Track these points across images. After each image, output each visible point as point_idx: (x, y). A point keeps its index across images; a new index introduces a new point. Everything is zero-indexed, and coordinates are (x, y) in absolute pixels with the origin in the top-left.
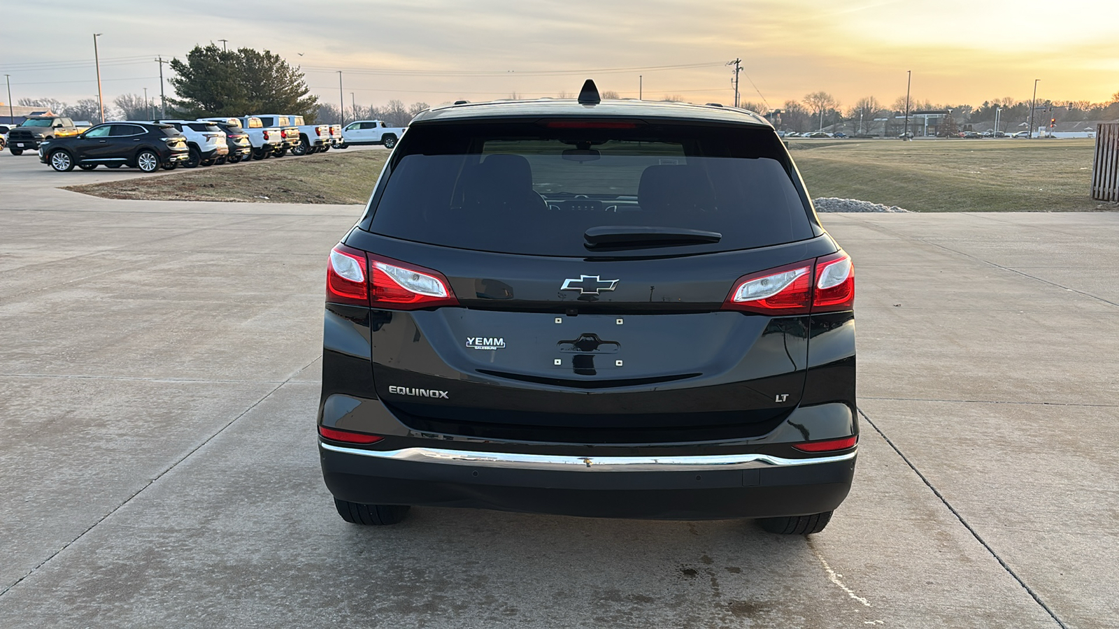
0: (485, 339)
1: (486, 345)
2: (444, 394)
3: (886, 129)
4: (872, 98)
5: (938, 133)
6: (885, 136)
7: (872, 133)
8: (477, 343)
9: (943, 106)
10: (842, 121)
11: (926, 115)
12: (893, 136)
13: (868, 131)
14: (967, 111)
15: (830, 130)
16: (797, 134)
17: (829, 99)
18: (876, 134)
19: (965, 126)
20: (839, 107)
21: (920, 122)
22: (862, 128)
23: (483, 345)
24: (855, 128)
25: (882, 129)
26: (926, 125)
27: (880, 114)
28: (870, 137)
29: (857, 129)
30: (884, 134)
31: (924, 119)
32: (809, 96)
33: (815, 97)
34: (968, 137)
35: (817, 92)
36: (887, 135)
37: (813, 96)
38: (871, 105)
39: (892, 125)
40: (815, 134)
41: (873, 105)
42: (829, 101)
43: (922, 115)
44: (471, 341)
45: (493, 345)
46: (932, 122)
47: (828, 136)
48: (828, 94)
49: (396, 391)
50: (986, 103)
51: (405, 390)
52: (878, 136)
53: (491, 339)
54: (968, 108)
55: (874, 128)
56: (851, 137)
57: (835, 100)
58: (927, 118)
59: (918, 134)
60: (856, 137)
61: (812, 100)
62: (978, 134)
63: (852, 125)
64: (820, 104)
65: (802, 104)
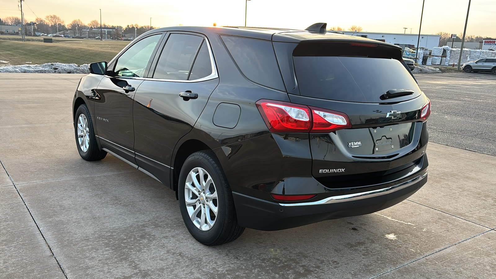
0: (355, 143)
1: (355, 145)
2: (343, 170)
3: (89, 35)
4: (79, 20)
5: (111, 38)
6: (89, 38)
7: (82, 36)
8: (352, 145)
9: (111, 25)
10: (67, 30)
11: (106, 29)
12: (92, 38)
13: (81, 35)
14: (120, 28)
15: (62, 33)
16: (45, 35)
17: (58, 19)
18: (84, 37)
19: (123, 35)
20: (64, 23)
21: (103, 32)
22: (78, 34)
23: (354, 145)
24: (75, 33)
25: (87, 35)
26: (106, 34)
27: (85, 27)
28: (82, 38)
29: (76, 34)
30: (88, 37)
31: (105, 31)
32: (48, 16)
33: (51, 17)
34: (125, 40)
35: (52, 15)
36: (89, 37)
37: (50, 17)
38: (79, 23)
39: (91, 33)
40: (55, 35)
41: (80, 23)
42: (58, 20)
43: (104, 29)
44: (350, 144)
45: (358, 145)
46: (109, 33)
47: (62, 37)
48: (57, 16)
49: (323, 172)
50: (128, 26)
51: (327, 171)
52: (85, 38)
53: (357, 142)
54: (121, 27)
55: (83, 34)
56: (73, 38)
57: (61, 19)
58: (106, 31)
59: (103, 38)
60: (75, 38)
61: (50, 18)
62: (129, 39)
63: (73, 32)
64: (54, 21)
65: (45, 20)
